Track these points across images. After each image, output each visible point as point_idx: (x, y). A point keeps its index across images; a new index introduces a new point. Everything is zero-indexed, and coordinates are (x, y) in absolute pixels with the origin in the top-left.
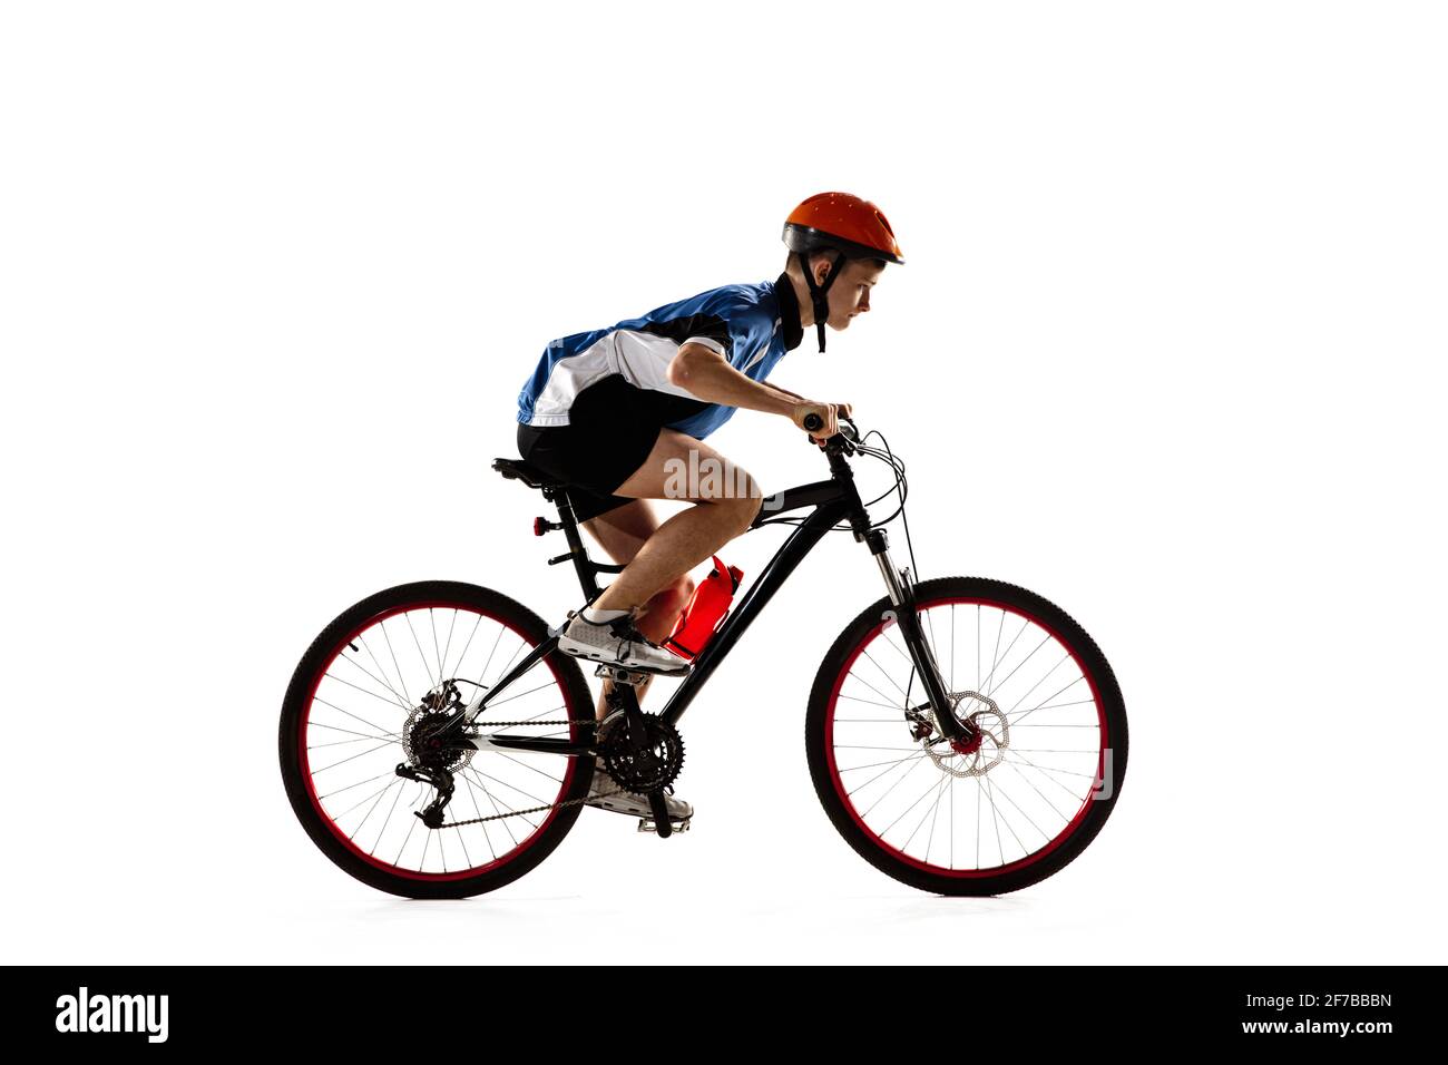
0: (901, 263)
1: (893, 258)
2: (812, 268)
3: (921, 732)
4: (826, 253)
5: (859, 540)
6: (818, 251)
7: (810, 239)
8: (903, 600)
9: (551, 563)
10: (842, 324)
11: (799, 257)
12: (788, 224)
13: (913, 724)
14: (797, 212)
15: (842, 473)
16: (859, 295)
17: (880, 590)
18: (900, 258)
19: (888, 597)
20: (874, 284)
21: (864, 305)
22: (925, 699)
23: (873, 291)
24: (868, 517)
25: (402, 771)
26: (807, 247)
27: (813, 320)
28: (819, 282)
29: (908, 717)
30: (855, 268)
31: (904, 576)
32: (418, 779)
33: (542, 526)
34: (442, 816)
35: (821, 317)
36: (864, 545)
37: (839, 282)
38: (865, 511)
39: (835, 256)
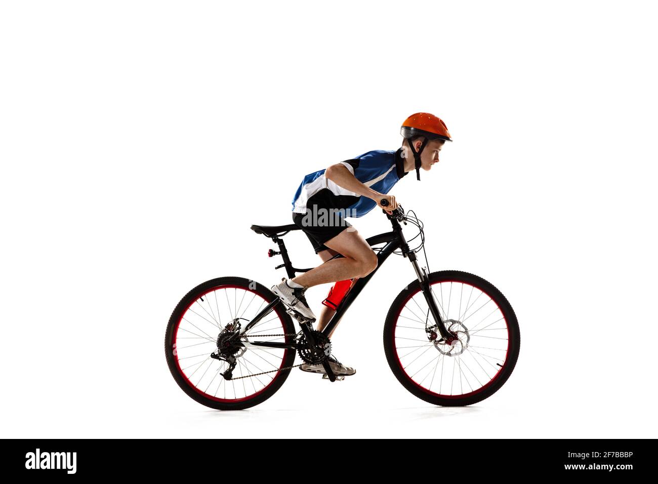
0: (451, 141)
1: (448, 139)
2: (414, 145)
3: (433, 337)
4: (419, 138)
5: (405, 257)
6: (415, 137)
7: (412, 132)
8: (423, 280)
9: (276, 268)
10: (428, 168)
11: (408, 141)
12: (402, 127)
13: (429, 334)
14: (406, 121)
15: (397, 228)
16: (434, 155)
17: (414, 277)
18: (450, 139)
19: (417, 280)
20: (440, 150)
21: (436, 159)
22: (434, 323)
23: (440, 153)
24: (409, 247)
25: (214, 356)
26: (411, 136)
27: (414, 167)
28: (417, 150)
29: (427, 331)
30: (432, 144)
31: (424, 270)
32: (220, 359)
33: (272, 253)
34: (231, 375)
35: (418, 165)
36: (407, 258)
37: (425, 150)
38: (407, 245)
39: (423, 139)
